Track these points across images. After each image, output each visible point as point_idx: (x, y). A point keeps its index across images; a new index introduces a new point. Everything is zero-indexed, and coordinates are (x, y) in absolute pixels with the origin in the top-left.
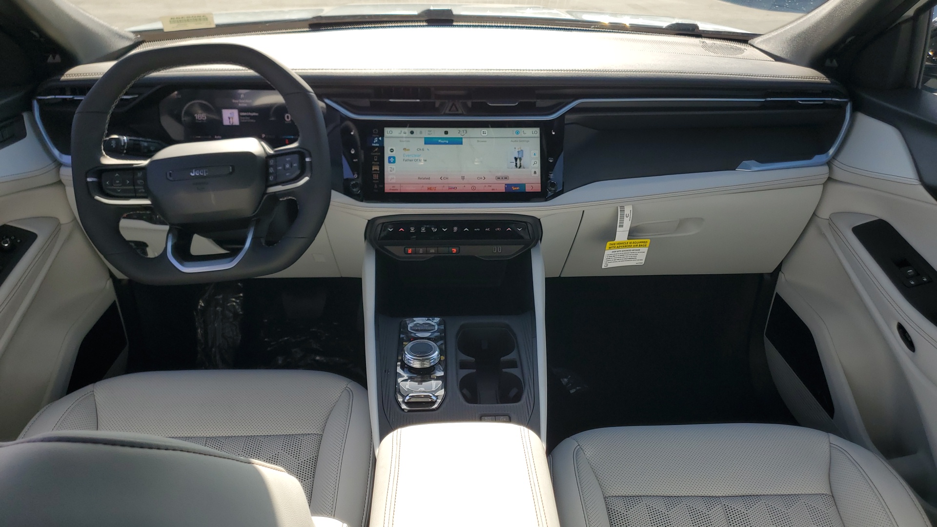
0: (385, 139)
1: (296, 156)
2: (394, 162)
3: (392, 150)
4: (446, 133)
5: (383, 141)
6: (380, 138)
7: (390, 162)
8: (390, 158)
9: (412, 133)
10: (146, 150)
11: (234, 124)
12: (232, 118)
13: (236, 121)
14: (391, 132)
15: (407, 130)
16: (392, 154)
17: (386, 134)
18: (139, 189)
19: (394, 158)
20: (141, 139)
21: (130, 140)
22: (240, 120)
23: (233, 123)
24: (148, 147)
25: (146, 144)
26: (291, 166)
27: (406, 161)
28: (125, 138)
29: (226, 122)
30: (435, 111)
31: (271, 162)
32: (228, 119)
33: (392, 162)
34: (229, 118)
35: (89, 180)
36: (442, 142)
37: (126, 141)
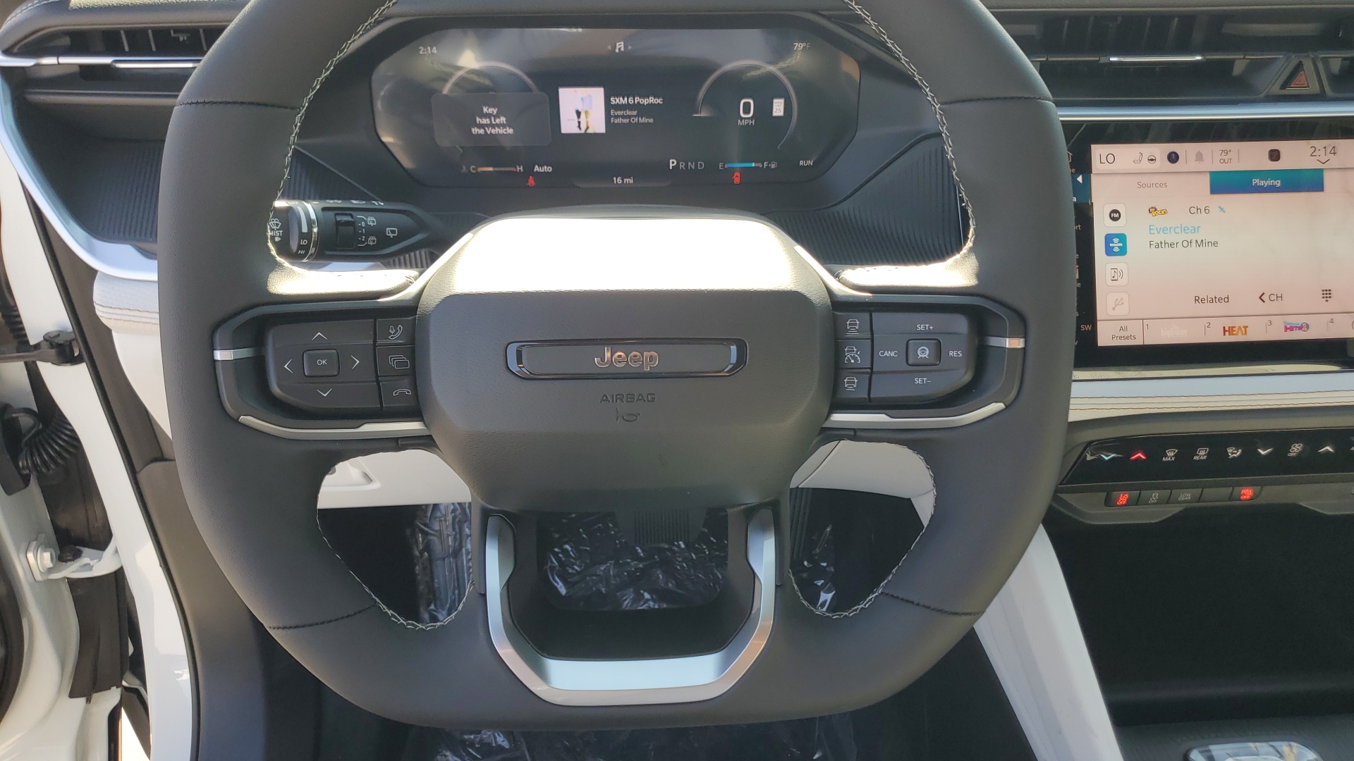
0: (1095, 181)
1: (961, 324)
2: (1123, 251)
3: (1116, 215)
4: (1275, 155)
5: (1087, 181)
6: (1080, 179)
7: (1109, 251)
8: (1109, 238)
9: (1173, 158)
10: (372, 240)
11: (590, 131)
12: (586, 112)
13: (597, 124)
14: (1111, 158)
15: (1159, 150)
16: (1114, 227)
17: (1096, 165)
19: (1122, 238)
20: (355, 203)
21: (324, 209)
22: (608, 116)
23: (588, 128)
24: (378, 232)
25: (371, 220)
26: (938, 351)
27: (1157, 246)
28: (309, 206)
29: (568, 125)
30: (1240, 90)
31: (855, 325)
32: (575, 116)
33: (1116, 250)
34: (578, 113)
35: (219, 355)
36: (1262, 183)
37: (313, 216)
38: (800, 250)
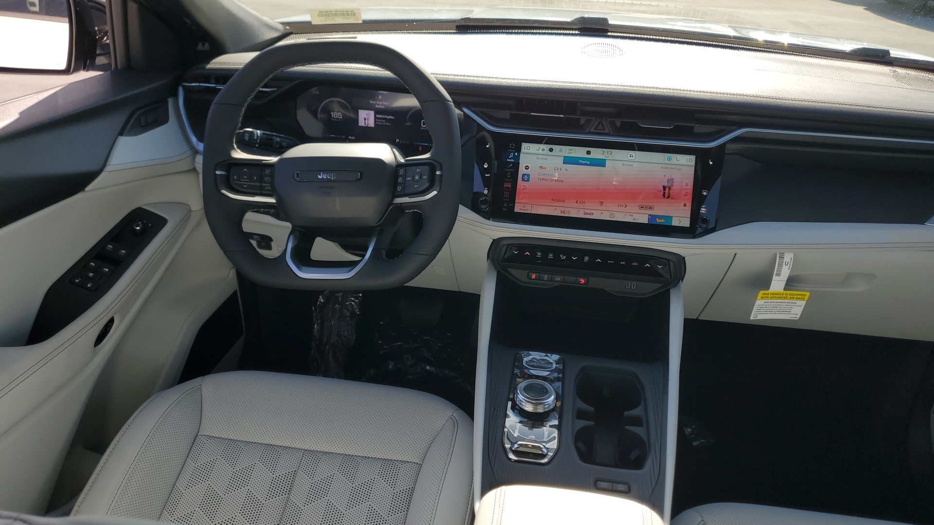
0: (521, 155)
1: (427, 168)
2: (528, 180)
3: (527, 168)
4: (589, 153)
5: (519, 155)
6: (516, 154)
7: (523, 180)
8: (524, 175)
9: (551, 150)
10: (278, 146)
11: (369, 126)
12: (368, 119)
13: (371, 123)
14: (528, 148)
15: (547, 147)
16: (526, 172)
17: (523, 150)
18: (266, 186)
19: (528, 175)
20: (274, 134)
21: (263, 134)
22: (375, 121)
23: (368, 125)
24: (280, 143)
25: (278, 140)
26: (421, 177)
27: (541, 180)
28: (259, 132)
29: (361, 123)
30: (579, 129)
31: (401, 171)
32: (364, 120)
33: (526, 179)
34: (365, 119)
35: (218, 172)
36: (582, 162)
37: (259, 135)
38: (394, 150)
